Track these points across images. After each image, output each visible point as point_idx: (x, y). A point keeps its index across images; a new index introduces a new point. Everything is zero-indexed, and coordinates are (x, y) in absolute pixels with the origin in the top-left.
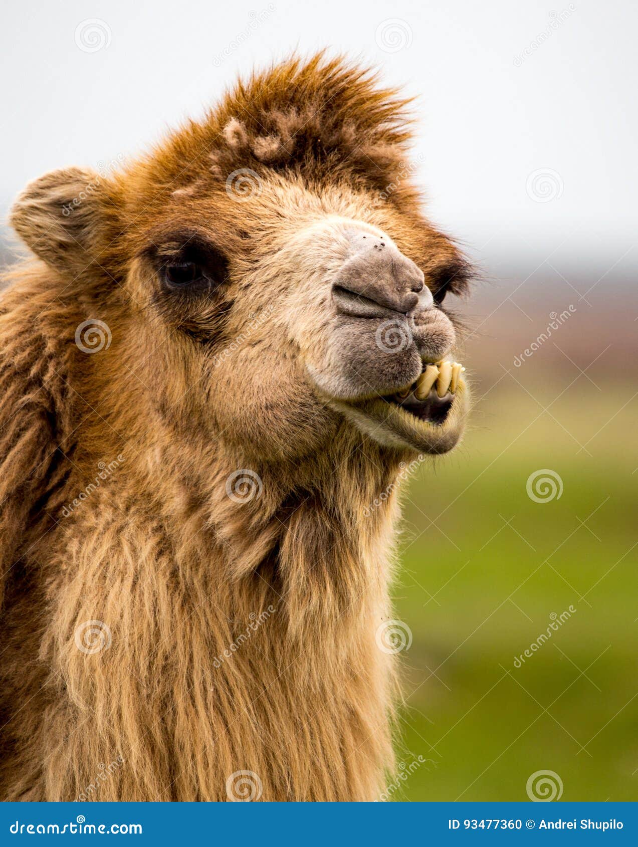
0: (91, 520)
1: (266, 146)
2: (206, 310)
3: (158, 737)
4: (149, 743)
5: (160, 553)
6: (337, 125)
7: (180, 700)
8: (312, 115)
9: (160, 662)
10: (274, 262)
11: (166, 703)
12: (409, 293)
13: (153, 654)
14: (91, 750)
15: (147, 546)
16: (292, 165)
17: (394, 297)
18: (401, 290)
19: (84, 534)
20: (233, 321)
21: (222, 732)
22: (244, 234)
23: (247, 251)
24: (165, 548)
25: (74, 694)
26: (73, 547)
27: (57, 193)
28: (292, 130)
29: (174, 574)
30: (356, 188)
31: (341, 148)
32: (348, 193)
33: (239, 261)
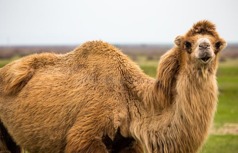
0: (181, 74)
1: (197, 31)
2: (190, 50)
3: (188, 98)
4: (187, 98)
5: (188, 77)
6: (206, 28)
7: (191, 93)
8: (202, 27)
9: (188, 89)
10: (196, 44)
11: (189, 94)
12: (206, 46)
13: (187, 88)
14: (181, 99)
15: (187, 76)
16: (201, 33)
17: (204, 47)
18: (205, 46)
19: (180, 75)
20: (192, 51)
21: (195, 97)
22: (193, 41)
23: (193, 43)
24: (189, 76)
25: (179, 93)
26: (179, 77)
27: (178, 38)
28: (200, 29)
29: (190, 79)
30: (208, 35)
31: (206, 31)
32: (207, 35)
33: (192, 44)
